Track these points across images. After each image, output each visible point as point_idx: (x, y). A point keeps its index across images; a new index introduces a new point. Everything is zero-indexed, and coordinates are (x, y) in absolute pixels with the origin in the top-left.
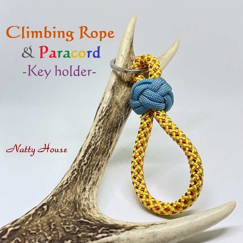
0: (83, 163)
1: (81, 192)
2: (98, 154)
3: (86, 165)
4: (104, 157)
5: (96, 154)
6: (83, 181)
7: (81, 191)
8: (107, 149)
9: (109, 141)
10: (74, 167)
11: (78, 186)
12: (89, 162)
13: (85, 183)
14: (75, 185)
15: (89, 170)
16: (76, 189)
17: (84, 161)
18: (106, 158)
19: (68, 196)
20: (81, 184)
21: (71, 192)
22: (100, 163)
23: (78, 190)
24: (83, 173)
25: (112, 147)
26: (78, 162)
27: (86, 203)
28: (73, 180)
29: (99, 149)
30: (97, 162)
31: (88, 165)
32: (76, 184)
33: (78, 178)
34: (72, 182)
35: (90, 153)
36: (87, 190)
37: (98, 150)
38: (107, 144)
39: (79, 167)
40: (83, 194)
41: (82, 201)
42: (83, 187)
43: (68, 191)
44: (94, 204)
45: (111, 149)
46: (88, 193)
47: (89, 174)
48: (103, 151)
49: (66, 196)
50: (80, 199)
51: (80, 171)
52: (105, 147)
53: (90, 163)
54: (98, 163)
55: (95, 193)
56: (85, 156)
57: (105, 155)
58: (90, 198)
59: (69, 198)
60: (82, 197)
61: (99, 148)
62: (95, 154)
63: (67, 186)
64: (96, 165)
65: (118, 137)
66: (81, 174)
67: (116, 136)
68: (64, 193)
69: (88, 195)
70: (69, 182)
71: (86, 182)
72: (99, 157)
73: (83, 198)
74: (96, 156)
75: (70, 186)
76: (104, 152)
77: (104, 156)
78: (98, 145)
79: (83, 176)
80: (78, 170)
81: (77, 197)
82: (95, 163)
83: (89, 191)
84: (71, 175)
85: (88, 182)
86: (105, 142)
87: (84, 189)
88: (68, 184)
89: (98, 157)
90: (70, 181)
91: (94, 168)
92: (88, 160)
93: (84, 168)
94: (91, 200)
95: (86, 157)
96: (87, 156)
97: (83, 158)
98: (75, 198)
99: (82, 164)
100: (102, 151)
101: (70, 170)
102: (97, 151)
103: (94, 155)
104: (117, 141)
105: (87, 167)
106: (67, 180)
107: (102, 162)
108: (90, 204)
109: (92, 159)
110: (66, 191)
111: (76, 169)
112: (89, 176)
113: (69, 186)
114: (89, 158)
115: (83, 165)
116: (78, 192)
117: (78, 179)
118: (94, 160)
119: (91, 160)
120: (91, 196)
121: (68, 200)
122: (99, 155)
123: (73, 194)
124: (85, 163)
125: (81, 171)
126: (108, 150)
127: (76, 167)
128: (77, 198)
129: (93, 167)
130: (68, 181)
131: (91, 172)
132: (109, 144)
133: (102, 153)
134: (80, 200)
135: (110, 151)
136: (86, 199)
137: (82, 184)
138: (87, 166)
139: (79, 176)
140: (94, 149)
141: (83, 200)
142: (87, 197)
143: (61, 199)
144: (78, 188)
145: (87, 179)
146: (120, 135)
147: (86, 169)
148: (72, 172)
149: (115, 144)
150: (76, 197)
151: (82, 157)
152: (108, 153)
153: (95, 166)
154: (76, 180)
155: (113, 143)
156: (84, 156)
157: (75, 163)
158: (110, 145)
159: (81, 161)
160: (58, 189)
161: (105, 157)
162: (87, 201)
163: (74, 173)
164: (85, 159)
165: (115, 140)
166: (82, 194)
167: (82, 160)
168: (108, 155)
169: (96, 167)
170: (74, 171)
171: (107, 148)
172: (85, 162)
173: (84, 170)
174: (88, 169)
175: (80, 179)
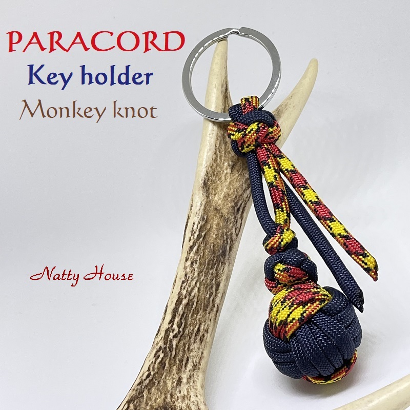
0: (171, 333)
1: (174, 387)
2: (196, 312)
3: (177, 337)
4: (208, 315)
5: (193, 313)
6: (175, 367)
7: (175, 385)
8: (211, 299)
9: (214, 282)
10: (157, 344)
11: (167, 378)
12: (181, 329)
13: (179, 370)
14: (163, 377)
15: (184, 344)
16: (165, 383)
17: (173, 331)
18: (213, 314)
19: (154, 399)
20: (172, 372)
21: (158, 389)
22: (202, 327)
23: (169, 385)
24: (174, 353)
25: (221, 293)
26: (162, 334)
27: (184, 405)
28: (158, 369)
29: (197, 302)
30: (197, 327)
31: (181, 336)
32: (165, 374)
33: (167, 363)
34: (157, 373)
35: (181, 313)
36: (184, 380)
37: (195, 304)
38: (210, 289)
39: (165, 343)
40: (178, 389)
41: (176, 404)
42: (178, 377)
43: (153, 390)
44: (199, 403)
45: (220, 295)
46: (187, 386)
47: (184, 351)
48: (204, 303)
49: (151, 399)
50: (173, 399)
51: (168, 350)
52: (208, 296)
53: (184, 332)
54: (199, 329)
55: (199, 384)
56: (174, 321)
57: (208, 309)
58: (191, 394)
59: (155, 401)
60: (176, 396)
61: (196, 300)
62: (191, 312)
63: (150, 381)
64: (195, 332)
65: (230, 271)
66: (171, 354)
67: (225, 270)
68: (145, 394)
69: (187, 389)
70: (152, 373)
71: (181, 367)
72: (198, 317)
73: (178, 397)
74: (192, 315)
75: (154, 380)
76: (207, 306)
77: (207, 312)
78: (194, 296)
79: (174, 358)
80: (165, 348)
81: (169, 396)
82: (193, 329)
83: (188, 382)
84: (154, 359)
85: (183, 366)
86: (206, 287)
87: (180, 381)
88: (150, 378)
89: (196, 317)
90: (153, 370)
91: (193, 338)
92: (179, 327)
93: (174, 343)
94: (193, 399)
95: (176, 322)
96: (177, 319)
97: (171, 325)
98: (164, 400)
99: (170, 337)
100: (202, 305)
101: (151, 352)
102: (194, 307)
103: (190, 315)
104: (228, 279)
105: (180, 340)
106: (149, 369)
107: (205, 325)
108: (191, 404)
109: (186, 323)
110: (149, 390)
111: (160, 347)
112: (185, 355)
113: (152, 380)
114: (182, 323)
115: (172, 338)
116: (169, 389)
117: (167, 365)
118: (190, 324)
119: (185, 325)
120: (193, 390)
121: (154, 404)
122: (198, 313)
123: (161, 393)
124: (176, 334)
125: (170, 350)
126: (213, 300)
127: (161, 344)
128: (168, 400)
129: (190, 338)
130: (151, 371)
131: (187, 347)
132: (214, 289)
133: (202, 308)
134: (174, 402)
135: (217, 300)
136: (184, 398)
137: (174, 372)
138: (179, 338)
139: (168, 359)
140: (187, 304)
141: (179, 400)
142: (186, 394)
143: (143, 405)
144: (168, 381)
145: (183, 361)
146: (233, 265)
147: (179, 343)
148: (155, 354)
149: (226, 286)
150: (166, 397)
151: (169, 323)
152: (214, 306)
153: (194, 335)
154: (164, 368)
155: (222, 285)
156: (172, 322)
157: (158, 336)
158: (217, 290)
159: (167, 331)
160: (136, 389)
161: (209, 313)
162: (186, 401)
163: (159, 356)
164: (175, 326)
165: (224, 277)
166: (176, 390)
167: (169, 328)
168: (215, 309)
169: (196, 335)
170: (158, 351)
171: (210, 296)
172: (175, 332)
173: (174, 347)
174: (182, 342)
175: (170, 364)
